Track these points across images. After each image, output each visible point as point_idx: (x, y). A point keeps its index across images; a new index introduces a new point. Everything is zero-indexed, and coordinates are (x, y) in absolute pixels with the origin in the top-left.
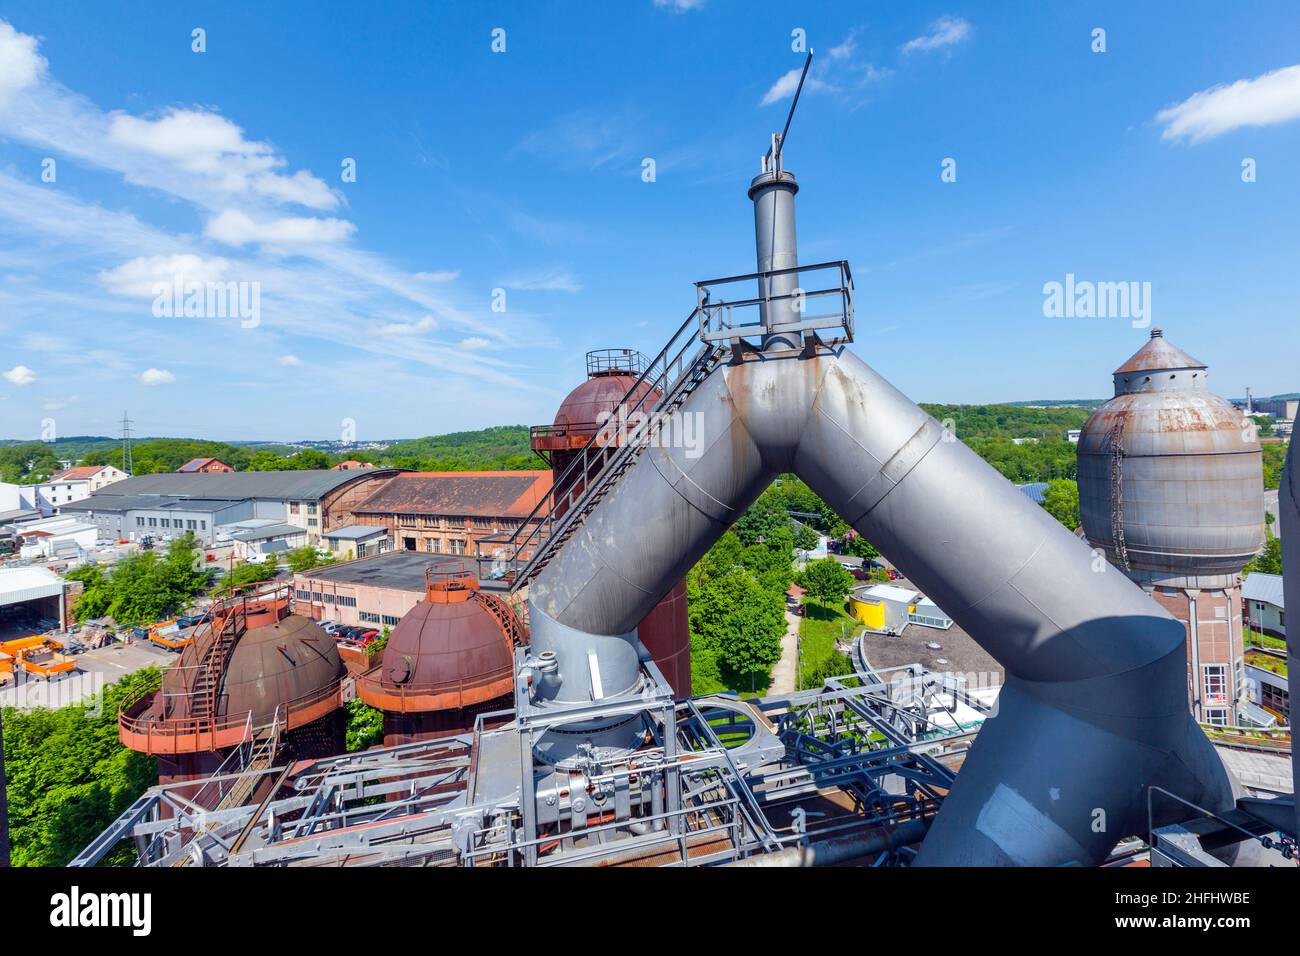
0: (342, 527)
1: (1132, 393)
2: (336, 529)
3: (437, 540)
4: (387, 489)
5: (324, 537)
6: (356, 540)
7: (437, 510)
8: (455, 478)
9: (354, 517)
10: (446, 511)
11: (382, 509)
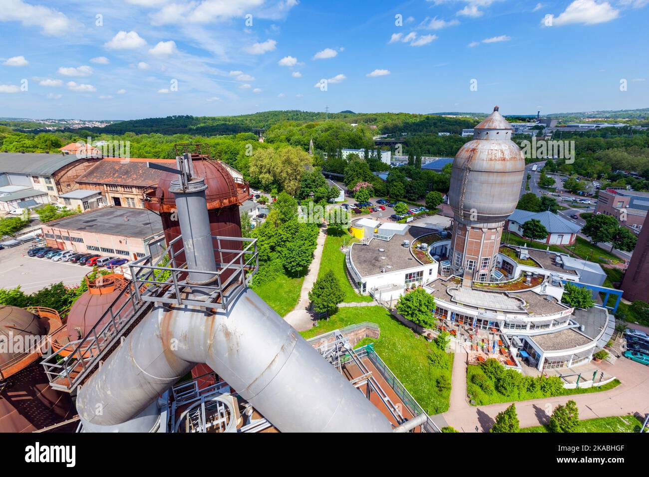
0: (71, 190)
1: (480, 139)
2: (67, 192)
3: (132, 199)
4: (97, 168)
5: (60, 197)
6: (81, 199)
7: (129, 182)
8: (140, 162)
9: (78, 185)
10: (135, 183)
11: (95, 180)
